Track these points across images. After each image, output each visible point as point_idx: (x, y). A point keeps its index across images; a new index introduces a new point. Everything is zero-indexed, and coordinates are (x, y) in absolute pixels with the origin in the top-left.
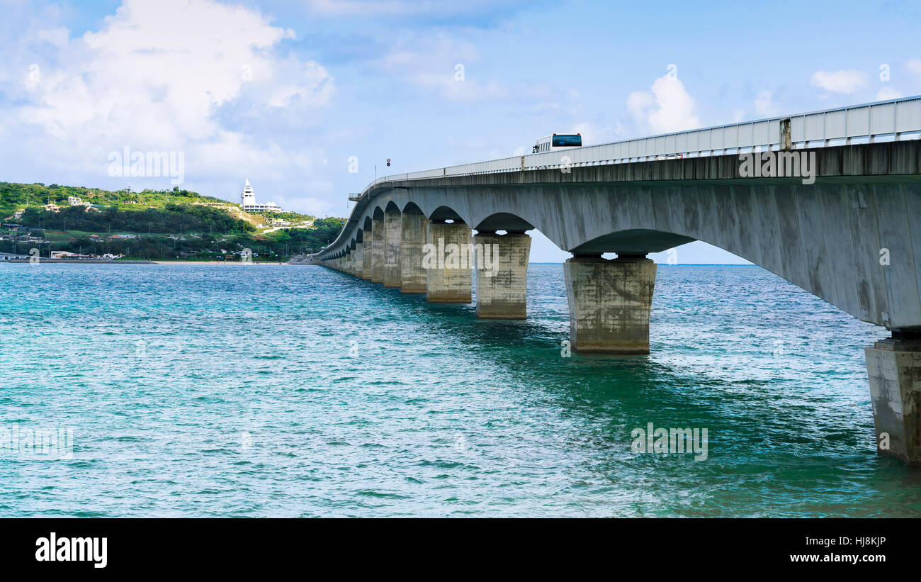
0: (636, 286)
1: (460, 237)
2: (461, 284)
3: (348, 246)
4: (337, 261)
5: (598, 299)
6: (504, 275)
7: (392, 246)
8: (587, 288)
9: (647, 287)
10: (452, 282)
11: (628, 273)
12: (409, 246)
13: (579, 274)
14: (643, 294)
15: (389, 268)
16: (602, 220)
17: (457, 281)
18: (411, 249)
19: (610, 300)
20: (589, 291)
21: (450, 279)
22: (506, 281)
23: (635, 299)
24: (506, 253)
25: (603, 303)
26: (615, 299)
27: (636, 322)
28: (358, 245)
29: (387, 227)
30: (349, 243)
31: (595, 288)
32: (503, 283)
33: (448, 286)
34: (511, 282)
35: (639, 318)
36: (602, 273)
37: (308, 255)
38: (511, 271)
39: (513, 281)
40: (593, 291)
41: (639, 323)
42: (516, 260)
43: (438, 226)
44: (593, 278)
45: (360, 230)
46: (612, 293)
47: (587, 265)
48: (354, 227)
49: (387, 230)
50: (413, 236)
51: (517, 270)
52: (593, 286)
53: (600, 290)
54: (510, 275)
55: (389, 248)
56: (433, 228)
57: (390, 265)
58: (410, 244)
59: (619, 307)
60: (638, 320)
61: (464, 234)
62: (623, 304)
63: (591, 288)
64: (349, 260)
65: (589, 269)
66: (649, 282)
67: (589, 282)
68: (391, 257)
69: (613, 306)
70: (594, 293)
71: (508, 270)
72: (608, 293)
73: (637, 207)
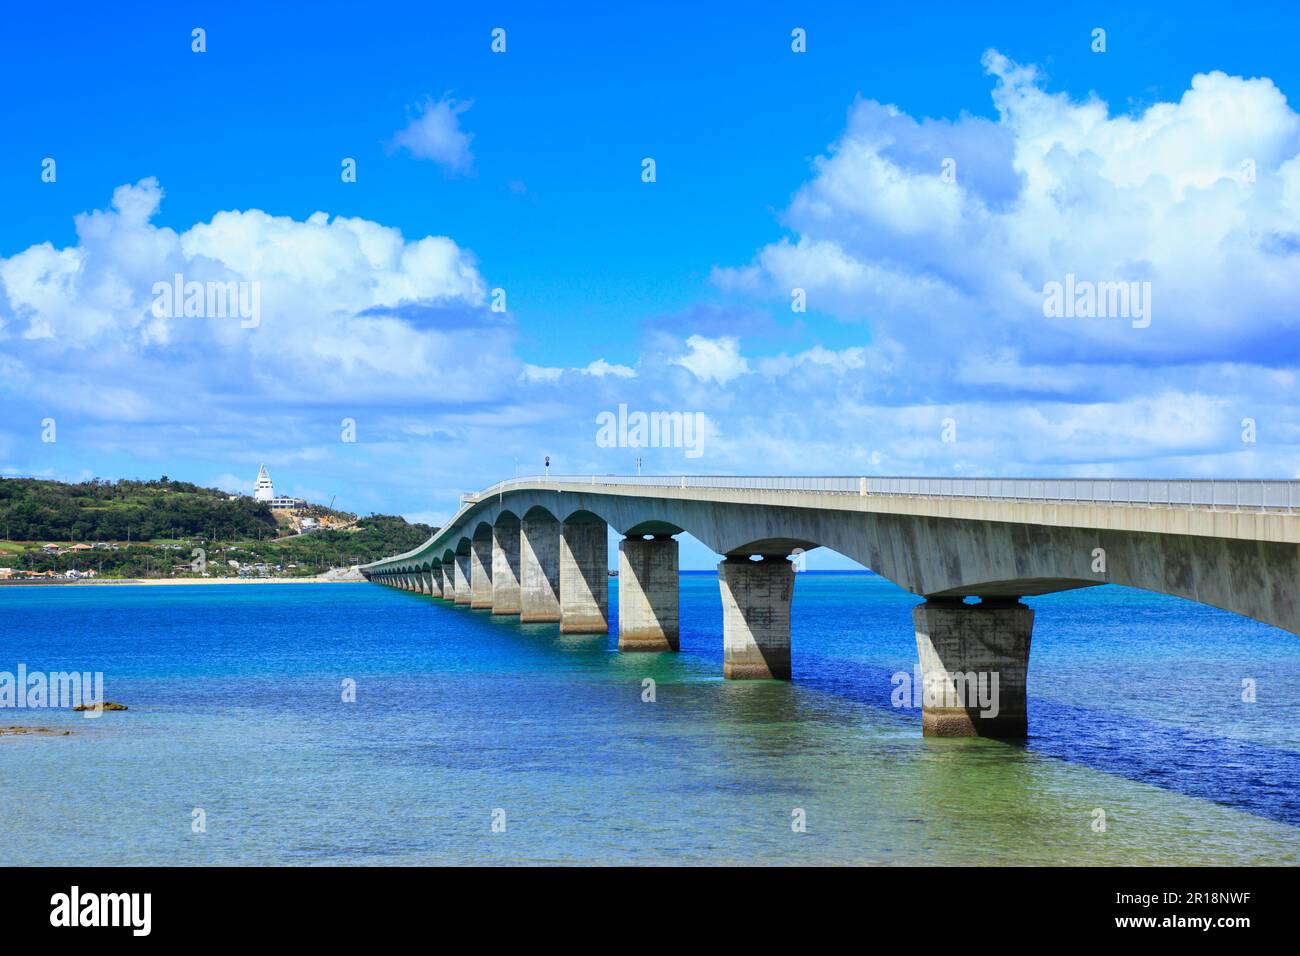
0: (1008, 639)
1: (664, 558)
2: (665, 619)
3: (437, 558)
5: (962, 655)
6: (762, 613)
7: (532, 564)
8: (949, 641)
9: (1023, 640)
11: (998, 622)
13: (938, 623)
14: (1017, 648)
15: (529, 592)
16: (998, 563)
18: (575, 570)
19: (976, 656)
20: (949, 645)
22: (764, 621)
23: (1007, 655)
24: (763, 584)
25: (968, 659)
26: (982, 655)
27: (1009, 684)
28: (458, 559)
30: (439, 555)
31: (957, 641)
32: (761, 623)
34: (771, 621)
35: (1013, 677)
36: (966, 622)
38: (770, 608)
39: (773, 621)
40: (955, 644)
41: (1013, 684)
42: (778, 594)
43: (635, 544)
44: (955, 629)
45: (465, 539)
46: (979, 647)
47: (948, 613)
48: (454, 534)
51: (778, 607)
52: (955, 638)
53: (964, 643)
54: (770, 613)
55: (529, 566)
57: (531, 589)
59: (988, 664)
60: (1012, 680)
61: (668, 554)
62: (992, 661)
63: (952, 641)
65: (952, 617)
66: (1025, 633)
67: (951, 633)
68: (530, 577)
69: (981, 664)
70: (957, 647)
71: (766, 606)
72: (974, 647)
73: (1070, 551)
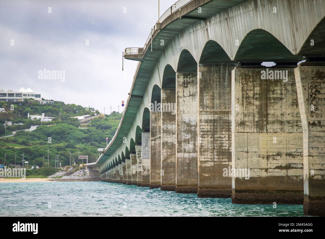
1: (286, 89)
2: (288, 167)
3: (132, 139)
4: (119, 168)
7: (189, 125)
10: (273, 163)
12: (210, 117)
15: (185, 159)
17: (282, 161)
18: (214, 121)
21: (271, 160)
28: (144, 135)
29: (181, 94)
30: (133, 135)
33: (266, 170)
37: (81, 165)
43: (249, 71)
45: (146, 110)
48: (138, 108)
49: (181, 100)
50: (217, 102)
55: (185, 128)
56: (241, 75)
57: (186, 155)
58: (211, 113)
64: (134, 163)
